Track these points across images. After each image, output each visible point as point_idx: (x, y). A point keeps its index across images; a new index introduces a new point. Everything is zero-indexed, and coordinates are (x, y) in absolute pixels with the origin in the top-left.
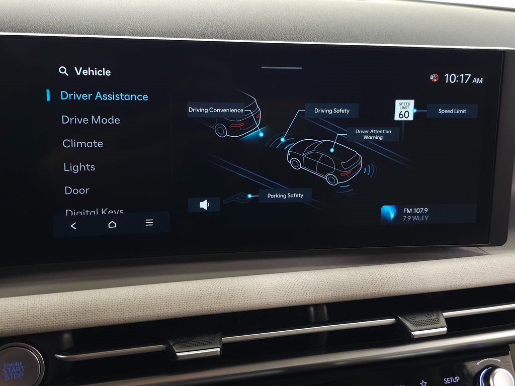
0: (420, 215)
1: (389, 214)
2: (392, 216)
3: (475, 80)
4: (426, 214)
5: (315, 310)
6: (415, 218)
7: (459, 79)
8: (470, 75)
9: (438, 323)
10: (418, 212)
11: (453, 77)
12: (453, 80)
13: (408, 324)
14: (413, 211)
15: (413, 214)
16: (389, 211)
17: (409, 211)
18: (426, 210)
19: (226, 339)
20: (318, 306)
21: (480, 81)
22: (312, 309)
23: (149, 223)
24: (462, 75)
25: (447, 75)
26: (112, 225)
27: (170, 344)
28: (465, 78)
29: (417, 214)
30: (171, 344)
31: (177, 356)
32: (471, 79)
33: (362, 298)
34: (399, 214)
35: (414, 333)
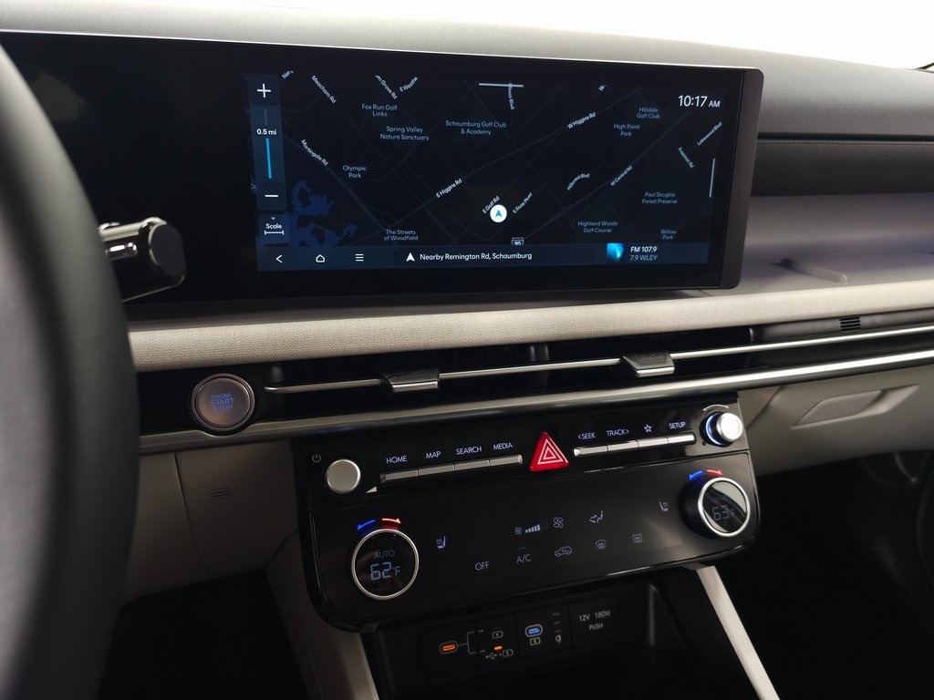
0: (649, 254)
1: (615, 253)
2: (619, 255)
3: (711, 104)
4: (655, 253)
5: (535, 349)
6: (643, 258)
7: (695, 101)
8: (706, 98)
9: (665, 362)
10: (645, 252)
11: (688, 99)
12: (687, 103)
13: (633, 364)
14: (641, 249)
15: (641, 253)
16: (616, 249)
17: (637, 249)
18: (655, 249)
19: (443, 375)
20: (539, 345)
21: (716, 104)
22: (532, 349)
23: (359, 258)
24: (698, 97)
25: (681, 97)
26: (320, 259)
27: (384, 378)
28: (701, 100)
29: (645, 253)
30: (387, 377)
31: (393, 388)
32: (708, 102)
33: (585, 336)
34: (626, 253)
35: (638, 372)
